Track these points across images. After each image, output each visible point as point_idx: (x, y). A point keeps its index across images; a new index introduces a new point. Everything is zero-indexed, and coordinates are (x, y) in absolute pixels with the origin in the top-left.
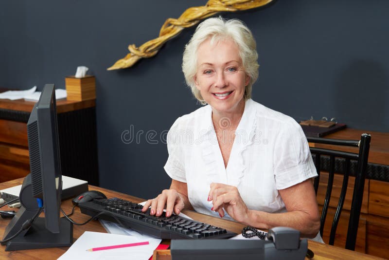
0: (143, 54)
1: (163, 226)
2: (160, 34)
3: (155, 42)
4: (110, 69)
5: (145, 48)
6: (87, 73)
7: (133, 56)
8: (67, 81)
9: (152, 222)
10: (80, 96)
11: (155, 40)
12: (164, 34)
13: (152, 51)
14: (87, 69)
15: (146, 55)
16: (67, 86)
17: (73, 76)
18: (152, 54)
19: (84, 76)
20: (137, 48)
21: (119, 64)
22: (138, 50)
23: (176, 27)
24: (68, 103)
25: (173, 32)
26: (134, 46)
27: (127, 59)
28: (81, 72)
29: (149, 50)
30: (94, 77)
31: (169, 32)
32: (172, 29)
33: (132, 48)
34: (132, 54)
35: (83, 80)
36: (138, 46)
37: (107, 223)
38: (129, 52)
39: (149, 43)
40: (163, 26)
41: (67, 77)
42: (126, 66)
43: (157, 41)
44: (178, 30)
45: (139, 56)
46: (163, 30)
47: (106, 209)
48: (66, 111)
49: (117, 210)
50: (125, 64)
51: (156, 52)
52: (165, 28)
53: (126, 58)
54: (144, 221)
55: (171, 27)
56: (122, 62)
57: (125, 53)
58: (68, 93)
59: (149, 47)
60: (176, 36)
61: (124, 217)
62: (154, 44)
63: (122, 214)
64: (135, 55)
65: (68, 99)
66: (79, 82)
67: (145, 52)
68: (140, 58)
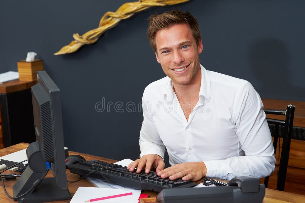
0: (86, 41)
1: (142, 180)
2: (100, 25)
3: (96, 31)
4: (57, 54)
5: (87, 36)
6: (36, 57)
7: (77, 43)
8: (19, 64)
9: (132, 177)
10: (31, 77)
11: (96, 30)
12: (104, 25)
13: (93, 39)
14: (36, 54)
15: (88, 42)
16: (19, 69)
17: (24, 61)
18: (93, 41)
19: (33, 60)
20: (80, 37)
21: (65, 49)
22: (81, 38)
23: (114, 19)
24: (20, 83)
25: (112, 23)
26: (77, 35)
27: (71, 46)
28: (31, 57)
29: (91, 38)
30: (42, 60)
31: (108, 23)
32: (111, 20)
33: (76, 37)
34: (76, 41)
35: (33, 64)
36: (81, 34)
37: (93, 180)
38: (74, 39)
39: (91, 32)
40: (103, 18)
41: (19, 61)
42: (71, 52)
43: (99, 31)
44: (116, 21)
45: (82, 43)
46: (102, 21)
47: (92, 169)
48: (19, 89)
49: (101, 169)
50: (70, 49)
51: (96, 39)
52: (104, 20)
53: (70, 44)
54: (126, 177)
55: (110, 19)
56: (67, 48)
57: (70, 40)
58: (20, 75)
59: (91, 36)
60: (114, 26)
61: (107, 174)
62: (95, 33)
63: (106, 172)
64: (78, 42)
65: (20, 80)
66: (30, 65)
67: (87, 39)
68: (83, 44)
